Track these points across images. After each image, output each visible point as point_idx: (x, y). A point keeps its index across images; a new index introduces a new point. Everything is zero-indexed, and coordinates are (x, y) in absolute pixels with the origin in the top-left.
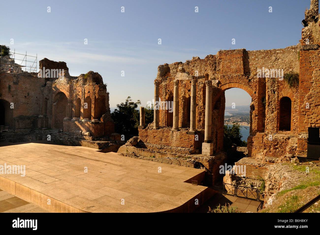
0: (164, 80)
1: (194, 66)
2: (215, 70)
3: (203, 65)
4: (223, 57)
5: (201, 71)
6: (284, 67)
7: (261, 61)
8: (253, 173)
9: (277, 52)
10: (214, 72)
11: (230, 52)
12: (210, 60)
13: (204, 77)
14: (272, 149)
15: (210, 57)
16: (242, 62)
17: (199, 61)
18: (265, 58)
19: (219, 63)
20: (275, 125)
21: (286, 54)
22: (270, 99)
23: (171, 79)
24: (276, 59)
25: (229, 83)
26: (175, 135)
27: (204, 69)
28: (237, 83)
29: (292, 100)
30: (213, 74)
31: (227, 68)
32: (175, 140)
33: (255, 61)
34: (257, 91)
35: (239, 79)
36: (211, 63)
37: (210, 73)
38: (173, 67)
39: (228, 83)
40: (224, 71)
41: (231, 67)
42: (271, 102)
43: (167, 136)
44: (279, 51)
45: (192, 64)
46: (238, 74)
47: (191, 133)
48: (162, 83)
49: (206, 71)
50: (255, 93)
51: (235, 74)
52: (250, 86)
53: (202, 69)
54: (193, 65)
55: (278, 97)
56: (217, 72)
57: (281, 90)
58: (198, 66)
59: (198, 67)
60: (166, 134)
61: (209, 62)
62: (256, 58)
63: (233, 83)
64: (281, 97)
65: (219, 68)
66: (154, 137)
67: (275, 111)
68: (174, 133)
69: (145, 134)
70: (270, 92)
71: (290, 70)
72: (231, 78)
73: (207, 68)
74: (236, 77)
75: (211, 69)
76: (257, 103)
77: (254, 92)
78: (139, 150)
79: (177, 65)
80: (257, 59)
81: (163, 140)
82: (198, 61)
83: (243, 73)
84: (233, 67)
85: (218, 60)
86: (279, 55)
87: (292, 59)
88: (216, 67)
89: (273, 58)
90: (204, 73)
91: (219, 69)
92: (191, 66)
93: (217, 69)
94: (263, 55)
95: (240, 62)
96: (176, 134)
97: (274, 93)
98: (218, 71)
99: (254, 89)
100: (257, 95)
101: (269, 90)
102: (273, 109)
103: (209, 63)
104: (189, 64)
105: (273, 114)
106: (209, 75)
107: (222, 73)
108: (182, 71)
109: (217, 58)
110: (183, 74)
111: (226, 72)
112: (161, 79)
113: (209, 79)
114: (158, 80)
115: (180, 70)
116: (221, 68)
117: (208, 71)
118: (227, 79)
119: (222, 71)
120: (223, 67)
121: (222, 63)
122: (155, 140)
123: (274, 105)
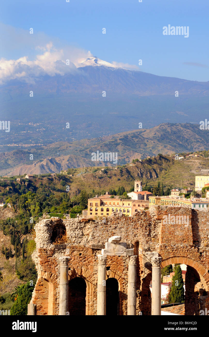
0: (59, 249)
1: (116, 228)
2: (149, 235)
3: (131, 227)
5: (127, 236)
10: (147, 238)
11: (173, 211)
12: (142, 220)
13: (133, 246)
15: (141, 215)
16: (191, 226)
17: (124, 219)
19: (155, 225)
23: (73, 248)
25: (173, 257)
27: (133, 233)
28: (184, 257)
30: (147, 242)
31: (170, 234)
33: (205, 225)
35: (187, 251)
36: (143, 225)
37: (142, 240)
38: (75, 226)
39: (171, 257)
40: (165, 238)
41: (176, 234)
45: (113, 224)
46: (186, 244)
48: (55, 255)
49: (135, 236)
51: (181, 244)
52: (203, 261)
53: (130, 233)
54: (115, 225)
56: (152, 239)
58: (123, 227)
59: (123, 229)
61: (140, 222)
62: (207, 221)
63: (179, 257)
65: (155, 232)
72: (176, 250)
73: (137, 231)
74: (182, 248)
75: (144, 235)
77: (207, 271)
79: (83, 224)
82: (122, 220)
83: (192, 244)
84: (179, 233)
85: (154, 220)
88: (150, 231)
90: (133, 240)
91: (156, 235)
92: (110, 227)
93: (153, 234)
98: (154, 237)
99: (207, 266)
103: (140, 224)
104: (107, 224)
106: (140, 243)
107: (162, 242)
108: (116, 242)
109: (152, 216)
110: (118, 246)
111: (168, 241)
112: (52, 246)
113: (140, 249)
114: (45, 248)
115: (113, 241)
116: (160, 233)
117: (139, 237)
118: (171, 251)
119: (162, 238)
120: (163, 232)
121: (161, 226)
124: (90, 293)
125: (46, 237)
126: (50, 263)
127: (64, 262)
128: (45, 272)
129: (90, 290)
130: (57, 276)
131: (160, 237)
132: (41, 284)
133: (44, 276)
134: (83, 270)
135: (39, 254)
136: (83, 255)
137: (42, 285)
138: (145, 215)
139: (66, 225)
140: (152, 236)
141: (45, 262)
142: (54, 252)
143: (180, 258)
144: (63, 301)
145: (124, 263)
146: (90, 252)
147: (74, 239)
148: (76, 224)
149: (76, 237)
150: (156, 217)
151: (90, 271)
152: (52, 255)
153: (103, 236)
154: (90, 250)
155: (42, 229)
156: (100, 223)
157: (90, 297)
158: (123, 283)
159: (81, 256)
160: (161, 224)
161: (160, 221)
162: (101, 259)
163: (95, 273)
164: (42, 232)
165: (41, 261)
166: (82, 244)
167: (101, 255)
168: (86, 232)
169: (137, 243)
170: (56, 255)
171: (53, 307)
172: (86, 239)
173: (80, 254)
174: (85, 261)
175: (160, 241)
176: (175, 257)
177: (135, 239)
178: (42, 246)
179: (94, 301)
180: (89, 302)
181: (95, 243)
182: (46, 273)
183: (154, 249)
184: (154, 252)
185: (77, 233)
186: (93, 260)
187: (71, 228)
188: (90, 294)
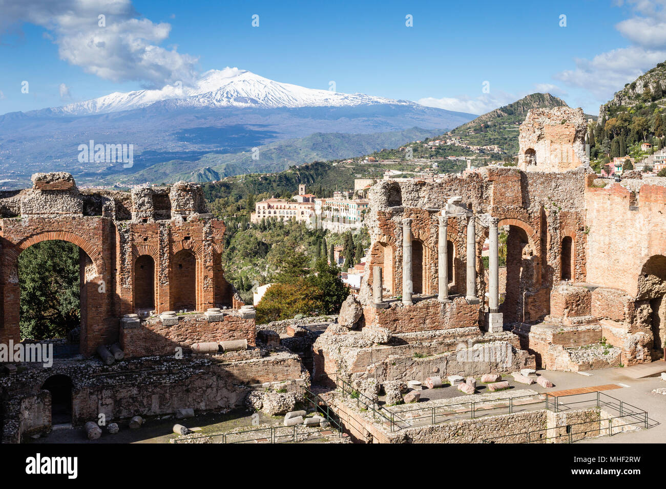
0: (397, 212)
1: (450, 190)
2: (481, 197)
3: (464, 189)
4: (495, 178)
6: (565, 197)
7: (541, 187)
9: (558, 176)
10: (480, 200)
11: (504, 172)
12: (474, 181)
14: (574, 306)
16: (520, 188)
17: (458, 181)
18: (544, 183)
19: (486, 187)
20: (560, 275)
21: (567, 181)
22: (553, 241)
23: (410, 211)
24: (557, 186)
26: (448, 310)
27: (466, 195)
28: (514, 218)
30: (480, 204)
31: (501, 195)
32: (448, 318)
33: (532, 187)
34: (539, 230)
35: (517, 212)
36: (475, 187)
37: (475, 201)
38: (410, 189)
39: (503, 219)
40: (497, 200)
41: (506, 195)
42: (553, 243)
43: (435, 314)
44: (560, 176)
46: (516, 205)
47: (473, 302)
49: (468, 198)
50: (537, 232)
51: (511, 206)
52: (531, 222)
53: (463, 195)
54: (449, 187)
55: (561, 237)
56: (484, 201)
57: (563, 229)
58: (457, 189)
60: (432, 310)
61: (472, 184)
62: (535, 182)
63: (509, 218)
64: (563, 237)
65: (486, 194)
66: (411, 319)
67: (558, 256)
68: (447, 306)
70: (552, 231)
71: (571, 201)
72: (507, 212)
73: (471, 193)
74: (513, 209)
75: (476, 196)
76: (539, 247)
77: (535, 231)
78: (405, 349)
79: (419, 187)
80: (535, 185)
81: (427, 321)
83: (521, 205)
84: (509, 194)
85: (486, 182)
86: (559, 180)
87: (573, 188)
88: (482, 194)
89: (554, 184)
90: (467, 202)
91: (488, 197)
93: (484, 196)
94: (542, 180)
95: (518, 187)
96: (451, 308)
97: (557, 231)
99: (535, 227)
100: (539, 235)
101: (551, 228)
102: (556, 253)
103: (473, 186)
105: (556, 260)
106: (473, 205)
107: (494, 204)
108: (457, 203)
109: (484, 178)
110: (458, 208)
111: (500, 202)
112: (389, 209)
114: (383, 211)
115: (454, 201)
116: (492, 195)
117: (472, 200)
118: (502, 213)
119: (494, 200)
120: (495, 193)
121: (493, 188)
122: (413, 325)
123: (557, 248)
124: (427, 255)
125: (383, 200)
126: (388, 226)
127: (408, 223)
128: (384, 235)
129: (427, 253)
130: (395, 239)
131: (491, 199)
132: (376, 248)
133: (382, 239)
134: (420, 233)
135: (378, 217)
136: (420, 217)
137: (378, 249)
138: (478, 177)
139: (401, 187)
140: (484, 198)
141: (384, 226)
142: (392, 215)
143: (511, 219)
144: (407, 263)
145: (459, 225)
146: (426, 215)
147: (411, 201)
148: (412, 186)
149: (412, 200)
150: (488, 179)
151: (427, 234)
152: (391, 218)
153: (439, 198)
154: (427, 212)
155: (379, 191)
156: (435, 185)
157: (427, 260)
158: (458, 246)
159: (419, 218)
160: (492, 186)
161: (491, 183)
162: (442, 220)
163: (432, 235)
164: (379, 194)
165: (380, 224)
166: (418, 206)
167: (442, 216)
168: (422, 194)
169: (470, 205)
170: (394, 218)
171: (393, 271)
172: (422, 201)
173: (417, 217)
174: (422, 224)
175: (492, 203)
176: (506, 218)
177: (469, 201)
178: (380, 209)
179: (431, 264)
180: (426, 266)
181: (432, 205)
182: (385, 237)
183: (486, 211)
184: (486, 214)
185: (413, 195)
186: (430, 223)
187: (407, 191)
188: (427, 257)
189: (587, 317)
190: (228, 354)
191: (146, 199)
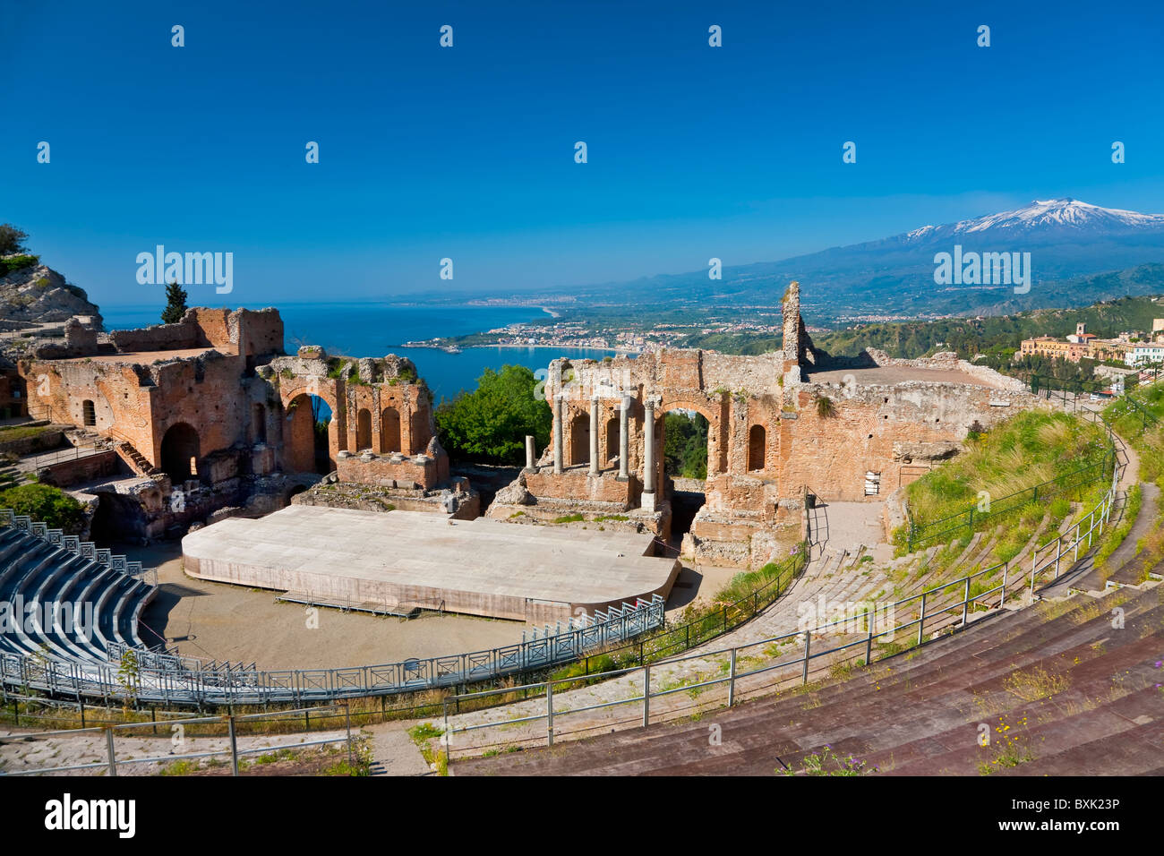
2: (654, 378)
3: (635, 370)
4: (669, 360)
5: (632, 379)
6: (757, 383)
7: (727, 372)
8: (719, 533)
9: (748, 361)
10: (653, 382)
11: (679, 355)
12: (647, 363)
13: (637, 389)
15: (645, 358)
16: (697, 371)
17: (629, 362)
18: (730, 368)
20: (745, 464)
21: (759, 366)
22: (738, 428)
24: (746, 371)
25: (677, 401)
26: (595, 483)
27: (636, 376)
28: (689, 401)
29: (767, 430)
30: (653, 385)
31: (675, 378)
32: (595, 491)
33: (716, 371)
34: (719, 416)
35: (692, 396)
36: (648, 368)
37: (647, 383)
39: (675, 401)
40: (669, 382)
41: (681, 378)
42: (738, 431)
43: (581, 485)
45: (616, 366)
46: (692, 389)
47: (622, 480)
49: (640, 379)
51: (687, 388)
52: (710, 407)
53: (633, 376)
55: (748, 425)
57: (752, 416)
60: (579, 482)
62: (718, 366)
64: (751, 425)
66: (557, 486)
67: (744, 444)
68: (594, 479)
69: (540, 482)
70: (737, 418)
71: (765, 388)
72: (680, 395)
73: (642, 374)
74: (688, 392)
75: (649, 378)
76: (719, 433)
77: (716, 418)
78: (536, 511)
79: (587, 366)
80: (718, 369)
81: (573, 491)
82: (626, 363)
83: (698, 389)
84: (685, 378)
85: (660, 364)
86: (750, 365)
88: (655, 374)
89: (742, 369)
90: (637, 383)
93: (658, 377)
94: (727, 364)
95: (695, 371)
96: (598, 482)
97: (743, 418)
98: (659, 381)
99: (716, 410)
100: (719, 421)
101: (736, 415)
102: (742, 441)
103: (645, 367)
105: (741, 449)
106: (645, 386)
107: (667, 386)
109: (658, 360)
111: (673, 384)
113: (644, 391)
116: (665, 377)
117: (643, 380)
118: (675, 396)
122: (559, 492)
123: (744, 435)
127: (557, 399)
131: (664, 380)
134: (587, 409)
138: (650, 359)
140: (657, 380)
143: (686, 402)
160: (665, 368)
161: (664, 364)
169: (642, 386)
175: (664, 385)
176: (680, 401)
177: (639, 382)
183: (659, 393)
185: (582, 373)
189: (753, 513)
190: (400, 491)
191: (367, 367)
